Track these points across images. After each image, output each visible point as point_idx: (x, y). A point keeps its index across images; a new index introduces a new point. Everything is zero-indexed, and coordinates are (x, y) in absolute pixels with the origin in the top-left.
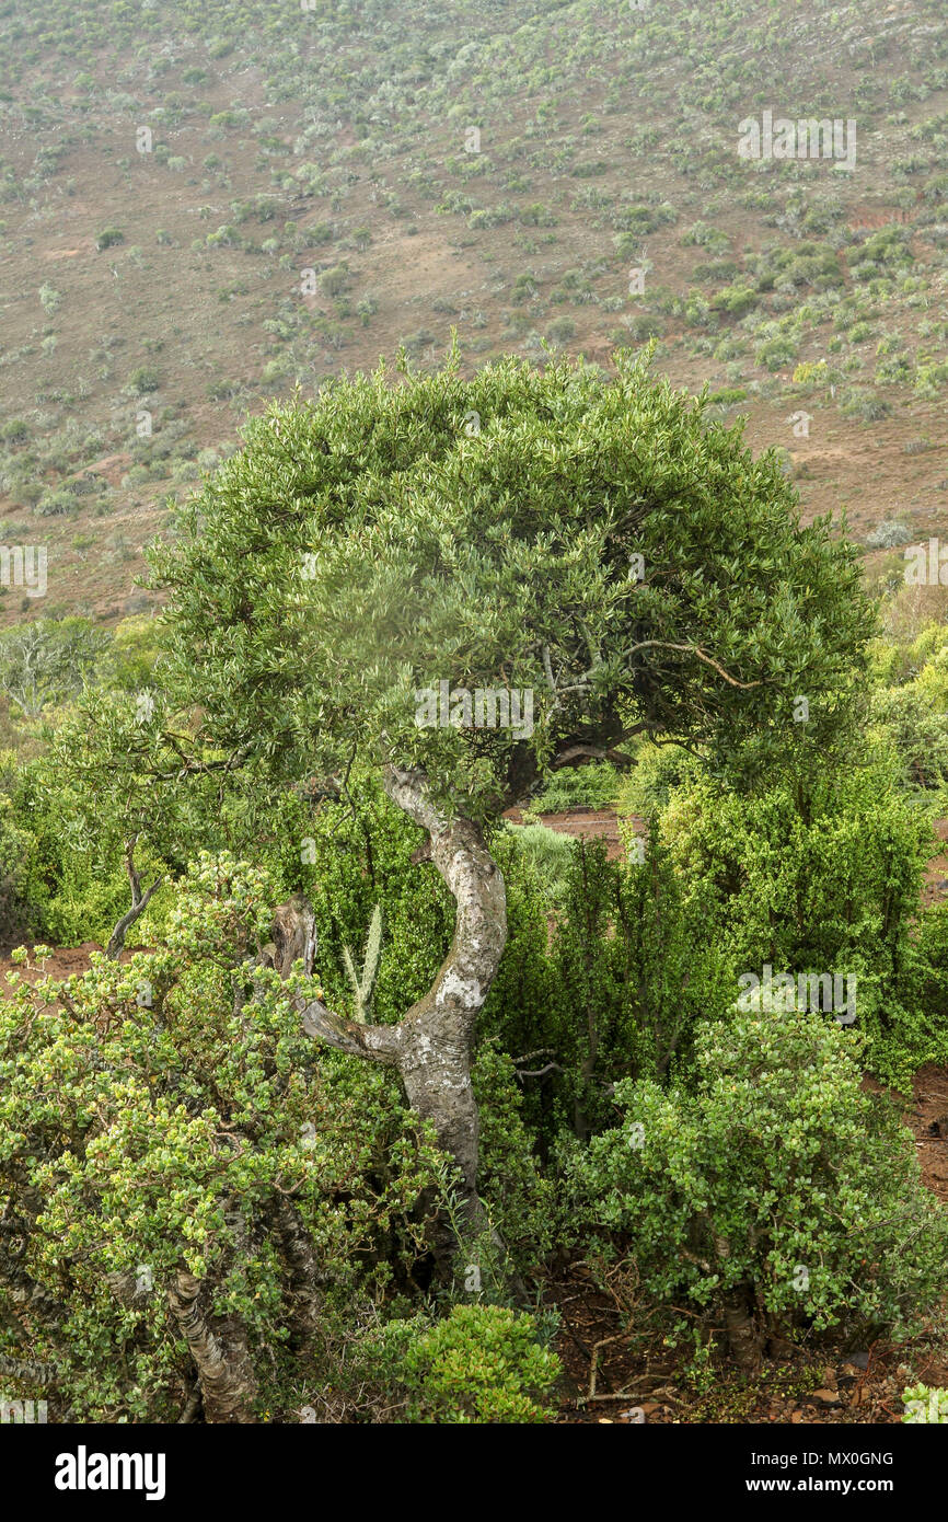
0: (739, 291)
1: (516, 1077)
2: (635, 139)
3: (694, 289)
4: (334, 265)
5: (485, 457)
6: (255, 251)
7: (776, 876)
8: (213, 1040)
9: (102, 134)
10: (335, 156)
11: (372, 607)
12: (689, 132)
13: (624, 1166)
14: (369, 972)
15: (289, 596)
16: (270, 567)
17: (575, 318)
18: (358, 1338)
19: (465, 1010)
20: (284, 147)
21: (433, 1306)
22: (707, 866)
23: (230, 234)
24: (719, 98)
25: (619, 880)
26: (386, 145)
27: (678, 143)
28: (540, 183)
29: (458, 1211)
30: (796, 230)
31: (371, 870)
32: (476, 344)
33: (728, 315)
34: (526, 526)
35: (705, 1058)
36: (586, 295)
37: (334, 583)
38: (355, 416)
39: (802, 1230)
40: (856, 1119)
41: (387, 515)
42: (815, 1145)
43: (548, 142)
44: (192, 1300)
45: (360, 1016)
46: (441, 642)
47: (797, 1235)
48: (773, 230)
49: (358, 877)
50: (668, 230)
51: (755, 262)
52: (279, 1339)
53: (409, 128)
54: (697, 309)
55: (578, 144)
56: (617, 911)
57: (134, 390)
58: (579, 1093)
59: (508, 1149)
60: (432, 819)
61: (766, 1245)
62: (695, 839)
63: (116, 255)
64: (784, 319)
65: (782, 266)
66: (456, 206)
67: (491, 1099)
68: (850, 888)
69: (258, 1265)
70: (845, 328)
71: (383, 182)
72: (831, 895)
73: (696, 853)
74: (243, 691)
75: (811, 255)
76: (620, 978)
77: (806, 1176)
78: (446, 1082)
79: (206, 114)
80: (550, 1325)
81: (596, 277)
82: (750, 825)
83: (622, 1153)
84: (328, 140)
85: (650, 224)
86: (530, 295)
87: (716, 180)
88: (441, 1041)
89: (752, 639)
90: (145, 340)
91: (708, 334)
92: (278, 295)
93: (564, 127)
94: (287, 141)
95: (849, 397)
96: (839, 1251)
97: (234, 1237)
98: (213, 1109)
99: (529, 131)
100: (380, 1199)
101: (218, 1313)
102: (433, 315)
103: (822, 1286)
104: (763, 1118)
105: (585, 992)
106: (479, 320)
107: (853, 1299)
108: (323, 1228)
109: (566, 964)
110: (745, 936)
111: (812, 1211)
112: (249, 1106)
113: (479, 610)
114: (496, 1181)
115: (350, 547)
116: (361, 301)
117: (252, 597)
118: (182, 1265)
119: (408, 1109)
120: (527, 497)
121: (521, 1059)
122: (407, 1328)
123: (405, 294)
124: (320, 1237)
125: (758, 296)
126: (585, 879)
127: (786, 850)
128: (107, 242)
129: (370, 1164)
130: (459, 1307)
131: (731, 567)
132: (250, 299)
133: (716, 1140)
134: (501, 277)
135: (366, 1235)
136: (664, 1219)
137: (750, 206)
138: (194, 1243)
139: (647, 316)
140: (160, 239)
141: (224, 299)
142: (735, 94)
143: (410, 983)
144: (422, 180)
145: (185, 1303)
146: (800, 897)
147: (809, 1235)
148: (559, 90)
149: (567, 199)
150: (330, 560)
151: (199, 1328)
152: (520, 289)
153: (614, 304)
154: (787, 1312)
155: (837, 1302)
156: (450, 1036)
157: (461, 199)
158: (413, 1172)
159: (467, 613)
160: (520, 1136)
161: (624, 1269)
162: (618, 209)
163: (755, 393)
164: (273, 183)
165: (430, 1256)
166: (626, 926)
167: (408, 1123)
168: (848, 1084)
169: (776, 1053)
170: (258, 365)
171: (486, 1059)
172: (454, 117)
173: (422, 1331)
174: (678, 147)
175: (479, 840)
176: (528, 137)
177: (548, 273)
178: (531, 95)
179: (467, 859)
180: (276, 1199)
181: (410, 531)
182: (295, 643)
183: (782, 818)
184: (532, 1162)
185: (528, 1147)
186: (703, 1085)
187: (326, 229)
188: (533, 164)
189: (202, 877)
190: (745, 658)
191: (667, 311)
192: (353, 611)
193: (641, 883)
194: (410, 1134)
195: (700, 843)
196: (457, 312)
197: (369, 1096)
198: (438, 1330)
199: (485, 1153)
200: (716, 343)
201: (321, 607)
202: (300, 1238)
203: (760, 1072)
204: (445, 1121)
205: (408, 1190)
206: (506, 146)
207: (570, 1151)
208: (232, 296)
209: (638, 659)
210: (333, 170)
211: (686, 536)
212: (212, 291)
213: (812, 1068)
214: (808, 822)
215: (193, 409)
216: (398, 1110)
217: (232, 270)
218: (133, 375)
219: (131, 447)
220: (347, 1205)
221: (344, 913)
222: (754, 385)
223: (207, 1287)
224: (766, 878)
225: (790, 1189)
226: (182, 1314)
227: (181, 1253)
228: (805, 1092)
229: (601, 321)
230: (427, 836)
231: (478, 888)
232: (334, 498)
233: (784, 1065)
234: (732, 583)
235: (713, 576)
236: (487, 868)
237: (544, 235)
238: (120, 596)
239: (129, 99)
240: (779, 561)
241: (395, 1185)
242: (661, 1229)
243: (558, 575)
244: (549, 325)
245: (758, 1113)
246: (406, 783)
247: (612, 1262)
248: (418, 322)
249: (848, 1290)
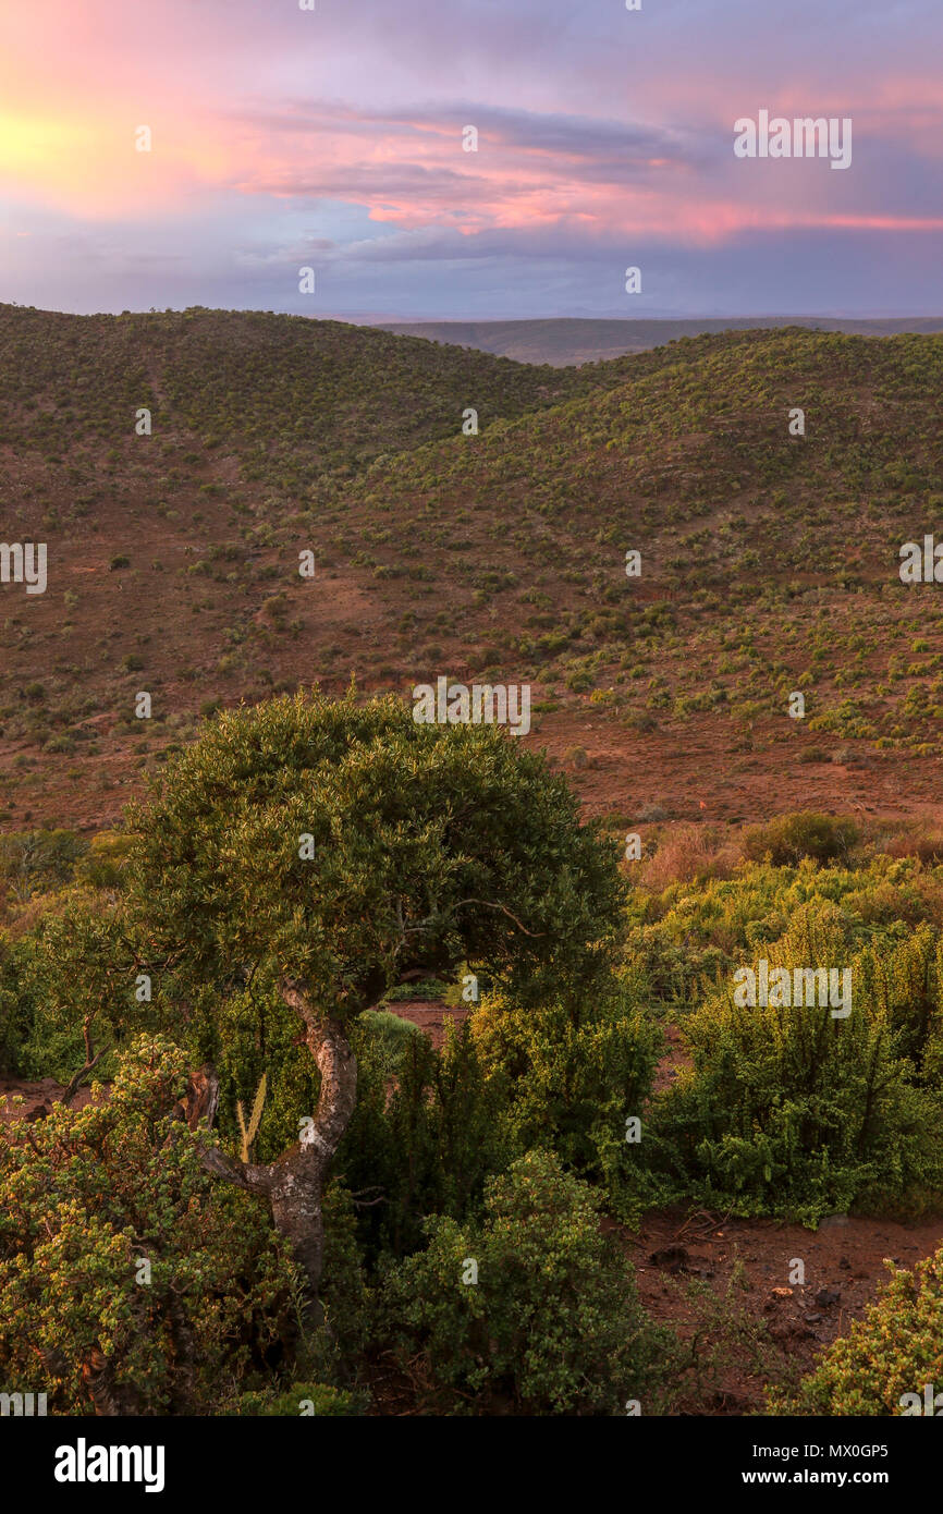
0: (557, 636)
1: (355, 1207)
2: (492, 528)
3: (527, 632)
4: (275, 595)
5: (367, 765)
6: (221, 580)
7: (552, 1064)
8: (137, 1172)
9: (121, 491)
10: (284, 520)
11: (281, 864)
12: (530, 527)
13: (426, 1281)
14: (254, 1124)
15: (222, 850)
16: (212, 826)
17: (444, 646)
18: (221, 1405)
19: (321, 1157)
20: (249, 511)
21: (279, 1382)
22: (504, 1053)
23: (205, 566)
24: (551, 506)
25: (440, 1064)
26: (320, 517)
27: (521, 534)
28: (425, 551)
29: (303, 1310)
30: (598, 599)
31: (262, 1044)
32: (372, 657)
33: (549, 652)
34: (392, 814)
35: (490, 1202)
36: (451, 630)
37: (256, 844)
38: (280, 726)
39: (551, 1336)
40: (593, 1255)
41: (296, 799)
42: (563, 1272)
43: (432, 525)
44: (100, 1372)
45: (245, 1158)
46: (326, 893)
47: (547, 1339)
48: (583, 598)
49: (253, 1049)
50: (511, 591)
51: (569, 618)
52: (161, 1404)
53: (338, 506)
54: (528, 646)
55: (453, 528)
56: (436, 1086)
57: (124, 668)
58: (399, 1221)
59: (344, 1262)
60: (308, 1015)
61: (526, 1345)
62: (497, 1033)
63: (124, 575)
64: (587, 658)
65: (587, 622)
66: (365, 563)
67: (335, 1224)
68: (604, 1076)
69: (152, 1346)
70: (629, 667)
71: (316, 541)
72: (589, 1080)
73: (497, 1044)
74: (183, 913)
75: (607, 616)
76: (435, 1136)
77: (556, 1295)
78: (303, 1210)
79: (197, 485)
80: (363, 1401)
81: (460, 618)
82: (536, 1026)
83: (426, 1271)
84: (281, 509)
85: (499, 586)
86: (413, 627)
87: (546, 560)
88: (301, 1180)
89: (541, 904)
90: (137, 634)
91: (533, 664)
92: (235, 611)
93: (444, 516)
94: (252, 507)
95: (628, 715)
96: (576, 1353)
97: (136, 1323)
98: (131, 1227)
99: (420, 516)
100: (246, 1297)
101: (118, 1382)
102: (343, 634)
103: (562, 1379)
104: (528, 1249)
105: (409, 1145)
106: (375, 641)
107: (584, 1389)
108: (202, 1318)
109: (397, 1125)
110: (528, 1107)
111: (557, 1321)
112: (158, 1225)
113: (354, 871)
114: (333, 1287)
115: (268, 820)
116: (293, 620)
117: (196, 847)
118: (96, 1346)
119: (273, 1229)
120: (394, 794)
121: (359, 1193)
122: (258, 1399)
123: (324, 619)
124: (200, 1324)
125: (569, 641)
126: (416, 1063)
127: (560, 1045)
128: (119, 564)
129: (242, 1270)
130: (297, 1384)
131: (530, 852)
132: (215, 612)
133: (494, 1265)
134: (393, 613)
135: (234, 1325)
136: (453, 1322)
137: (568, 580)
138: (107, 1329)
139: (492, 648)
140: (155, 566)
141: (196, 611)
142: (562, 504)
143: (283, 1132)
144: (343, 542)
145: (95, 1374)
146: (568, 1080)
147: (555, 1339)
148: (443, 491)
149: (442, 564)
150: (253, 827)
151: (103, 1394)
152: (405, 622)
153: (469, 637)
154: (536, 1398)
155: (571, 1392)
156: (308, 1176)
157: (369, 557)
158: (274, 1277)
159: (346, 873)
160: (353, 1252)
161: (420, 1359)
162: (477, 574)
163: (564, 707)
164: (239, 535)
165: (279, 1342)
166: (442, 1099)
167: (273, 1240)
168: (589, 1227)
169: (541, 1201)
170: (216, 658)
171: (333, 1193)
172: (369, 502)
173: (268, 1401)
174: (521, 536)
175: (342, 1032)
176: (419, 520)
177: (425, 612)
178: (423, 493)
179: (332, 1046)
180: (170, 1296)
181: (311, 811)
182: (223, 883)
183: (558, 1022)
184: (360, 1273)
185: (359, 1262)
186: (487, 1222)
187: (274, 569)
188: (421, 539)
189: (141, 1053)
190: (536, 915)
191: (506, 646)
192: (267, 865)
193: (454, 1067)
194: (273, 1248)
195: (499, 1036)
196: (359, 634)
197: (246, 1218)
198: (280, 1401)
199: (327, 1265)
200: (539, 671)
201: (244, 861)
202: (185, 1326)
203: (528, 1215)
204: (299, 1240)
205: (267, 1291)
206: (404, 524)
207: (389, 1267)
208: (202, 610)
209: (463, 909)
210: (281, 530)
211: (501, 829)
212: (189, 604)
213: (565, 1214)
214: (576, 1026)
215: (165, 686)
216: (267, 1229)
217: (204, 592)
218: (125, 658)
219: (119, 709)
220: (222, 1301)
221: (240, 1074)
222: (563, 701)
223: (112, 1361)
224: (545, 1065)
225: (544, 1303)
226: (92, 1382)
227: (96, 1335)
228: (558, 1232)
229: (460, 648)
230: (305, 1025)
231: (337, 1069)
232: (261, 782)
233: (546, 1211)
234: (530, 863)
235: (519, 857)
236: (345, 1053)
237: (425, 587)
238: (99, 815)
239: (144, 469)
240: (564, 850)
241: (259, 1287)
242: (449, 1330)
243: (411, 851)
244: (423, 648)
245: (525, 1246)
246: (293, 988)
247: (412, 1353)
248: (332, 638)
249: (581, 1383)
